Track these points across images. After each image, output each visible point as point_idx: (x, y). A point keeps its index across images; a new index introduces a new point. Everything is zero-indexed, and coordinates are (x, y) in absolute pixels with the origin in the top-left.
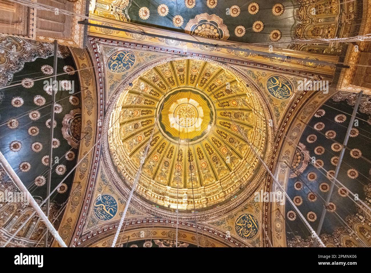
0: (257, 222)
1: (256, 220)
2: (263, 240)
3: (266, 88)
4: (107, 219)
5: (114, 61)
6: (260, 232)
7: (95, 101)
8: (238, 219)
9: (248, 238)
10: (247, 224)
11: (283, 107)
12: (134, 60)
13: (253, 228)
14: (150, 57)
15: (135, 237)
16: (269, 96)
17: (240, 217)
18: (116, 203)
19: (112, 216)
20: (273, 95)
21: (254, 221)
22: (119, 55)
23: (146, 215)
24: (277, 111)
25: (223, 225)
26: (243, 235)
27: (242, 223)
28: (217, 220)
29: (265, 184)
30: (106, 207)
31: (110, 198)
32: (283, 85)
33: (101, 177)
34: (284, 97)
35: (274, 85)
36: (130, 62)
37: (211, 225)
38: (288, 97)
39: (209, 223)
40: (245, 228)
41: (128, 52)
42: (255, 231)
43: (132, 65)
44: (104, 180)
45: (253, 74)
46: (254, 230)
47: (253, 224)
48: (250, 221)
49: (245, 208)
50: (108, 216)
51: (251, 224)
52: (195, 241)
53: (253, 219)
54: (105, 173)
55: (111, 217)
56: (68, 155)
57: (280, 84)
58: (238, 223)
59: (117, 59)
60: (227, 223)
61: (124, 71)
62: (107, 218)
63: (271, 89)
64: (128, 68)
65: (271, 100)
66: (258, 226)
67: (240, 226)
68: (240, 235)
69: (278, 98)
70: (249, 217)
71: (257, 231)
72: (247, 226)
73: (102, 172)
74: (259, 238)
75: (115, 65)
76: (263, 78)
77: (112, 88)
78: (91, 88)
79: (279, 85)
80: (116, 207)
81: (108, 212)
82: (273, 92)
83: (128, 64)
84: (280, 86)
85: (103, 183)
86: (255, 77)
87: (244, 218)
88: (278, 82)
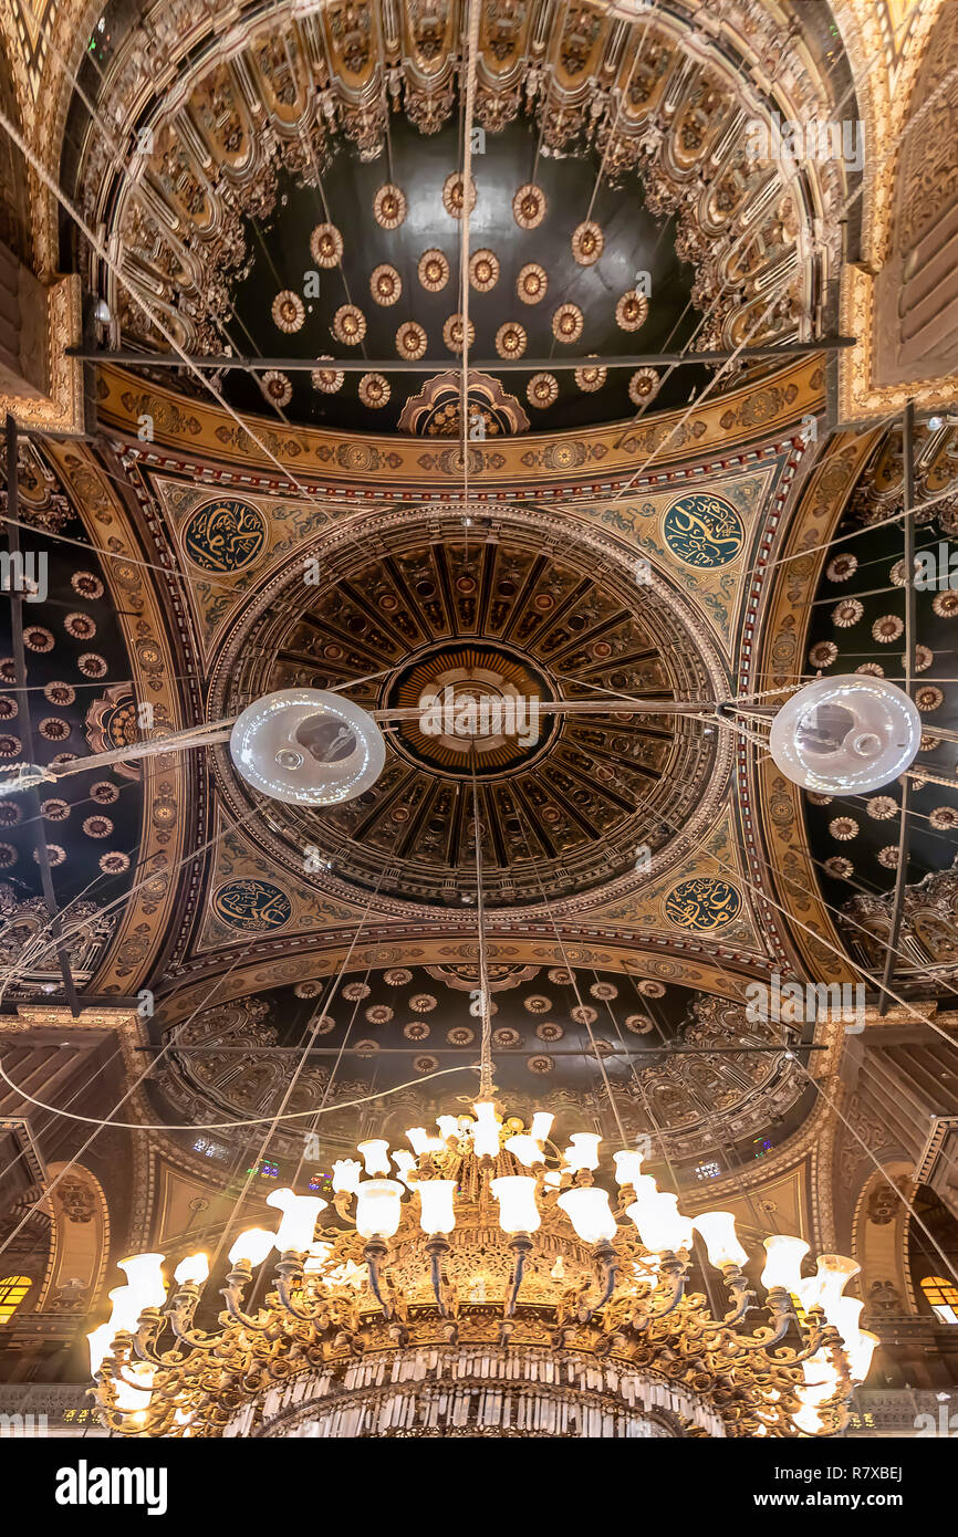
0: (196, 560)
1: (201, 564)
2: (162, 517)
3: (287, 893)
4: (696, 501)
5: (723, 909)
6: (179, 536)
7: (768, 817)
8: (259, 549)
9: (214, 507)
10: (228, 544)
11: (223, 862)
12: (667, 908)
13: (204, 538)
14: (624, 912)
15: (594, 441)
16: (272, 875)
17: (255, 555)
18: (670, 543)
19: (678, 508)
20: (263, 884)
21: (204, 558)
22: (712, 922)
23: (566, 509)
24: (234, 849)
25: (303, 518)
26: (231, 510)
27: (244, 540)
28: (325, 528)
29: (200, 663)
30: (702, 533)
31: (693, 557)
32: (248, 913)
33: (725, 615)
34: (234, 888)
35: (272, 907)
36: (678, 904)
37: (343, 508)
38: (223, 892)
39: (351, 513)
40: (230, 532)
41: (689, 927)
42: (197, 533)
43: (672, 896)
44: (718, 605)
45: (333, 912)
46: (198, 536)
47: (207, 549)
48: (219, 553)
49: (245, 584)
50: (695, 509)
51: (215, 547)
52: (388, 450)
53: (210, 562)
54: (717, 626)
55: (684, 504)
56: (829, 654)
57: (256, 916)
58: (256, 539)
59: (715, 913)
60: (292, 526)
61: (693, 882)
62: (697, 505)
63: (274, 896)
64: (682, 888)
65: (262, 866)
66: (190, 549)
67: (248, 531)
68: (241, 506)
69: (247, 881)
70: (225, 563)
71: (190, 535)
72: (225, 537)
73: (727, 629)
74: (177, 518)
75: (720, 898)
76: (305, 913)
77: (720, 842)
78: (780, 848)
79: (259, 913)
80: (668, 533)
81: (693, 519)
82: (266, 889)
83: (684, 899)
84: (254, 912)
85: (720, 599)
86: (327, 907)
87: (242, 556)
88: (265, 917)
